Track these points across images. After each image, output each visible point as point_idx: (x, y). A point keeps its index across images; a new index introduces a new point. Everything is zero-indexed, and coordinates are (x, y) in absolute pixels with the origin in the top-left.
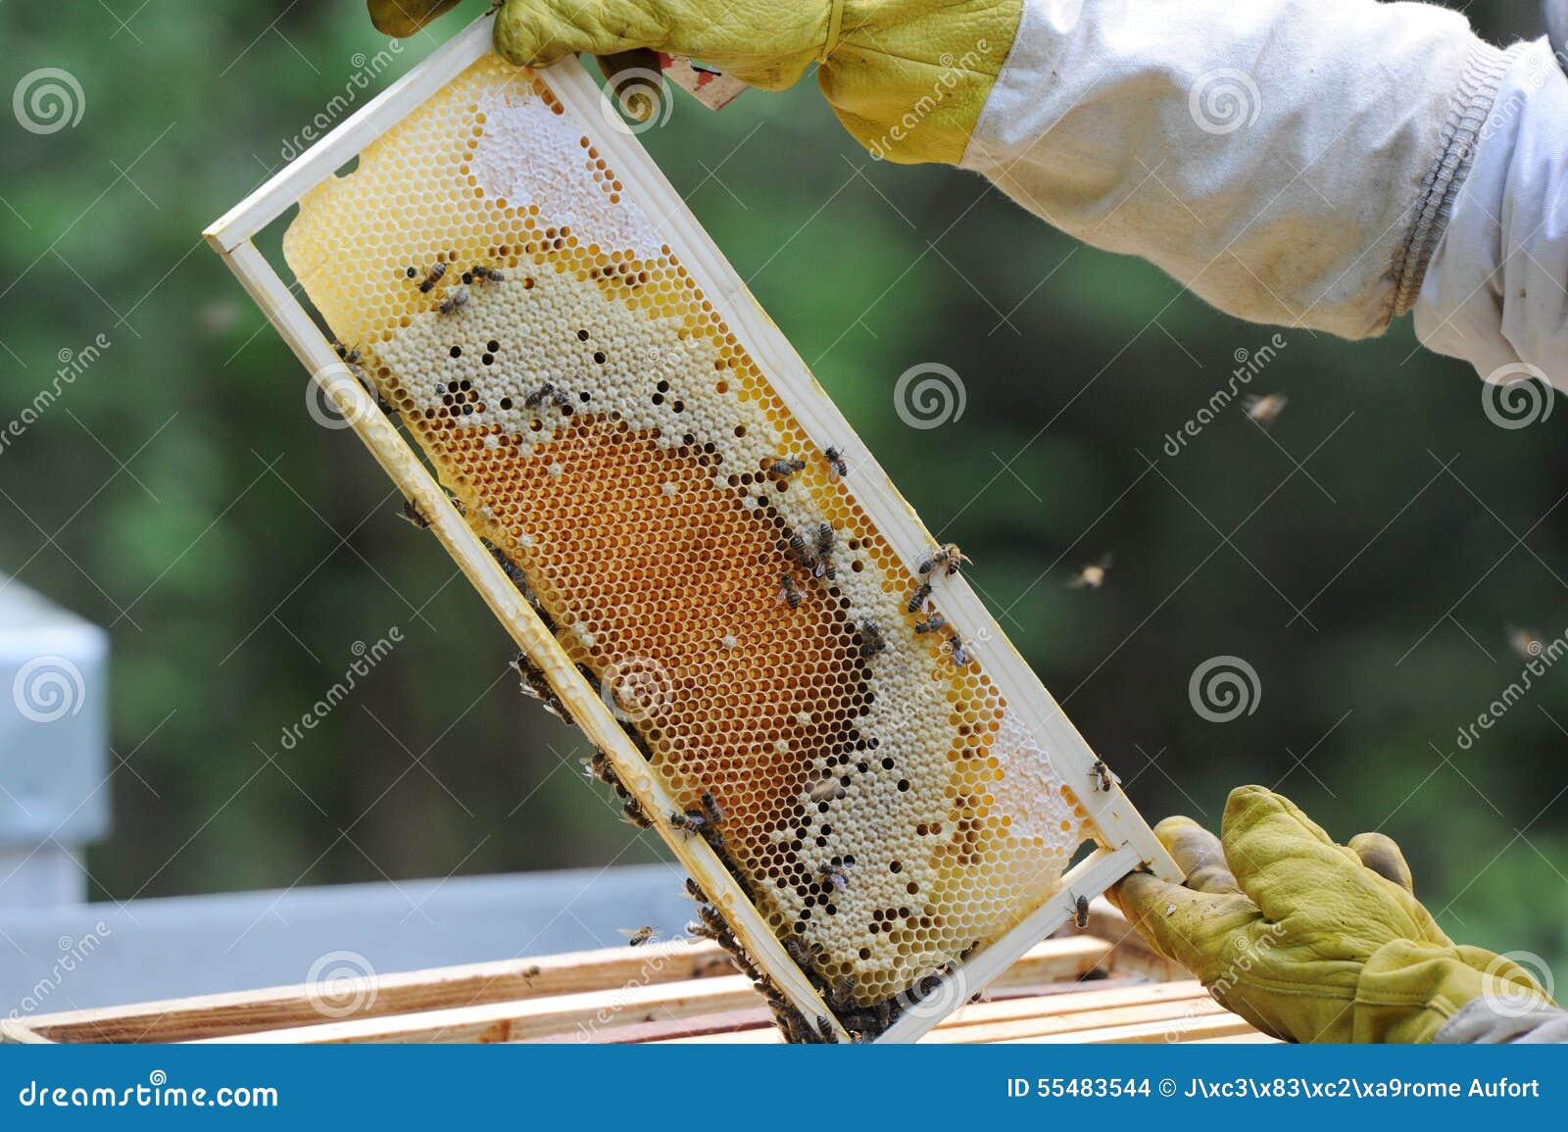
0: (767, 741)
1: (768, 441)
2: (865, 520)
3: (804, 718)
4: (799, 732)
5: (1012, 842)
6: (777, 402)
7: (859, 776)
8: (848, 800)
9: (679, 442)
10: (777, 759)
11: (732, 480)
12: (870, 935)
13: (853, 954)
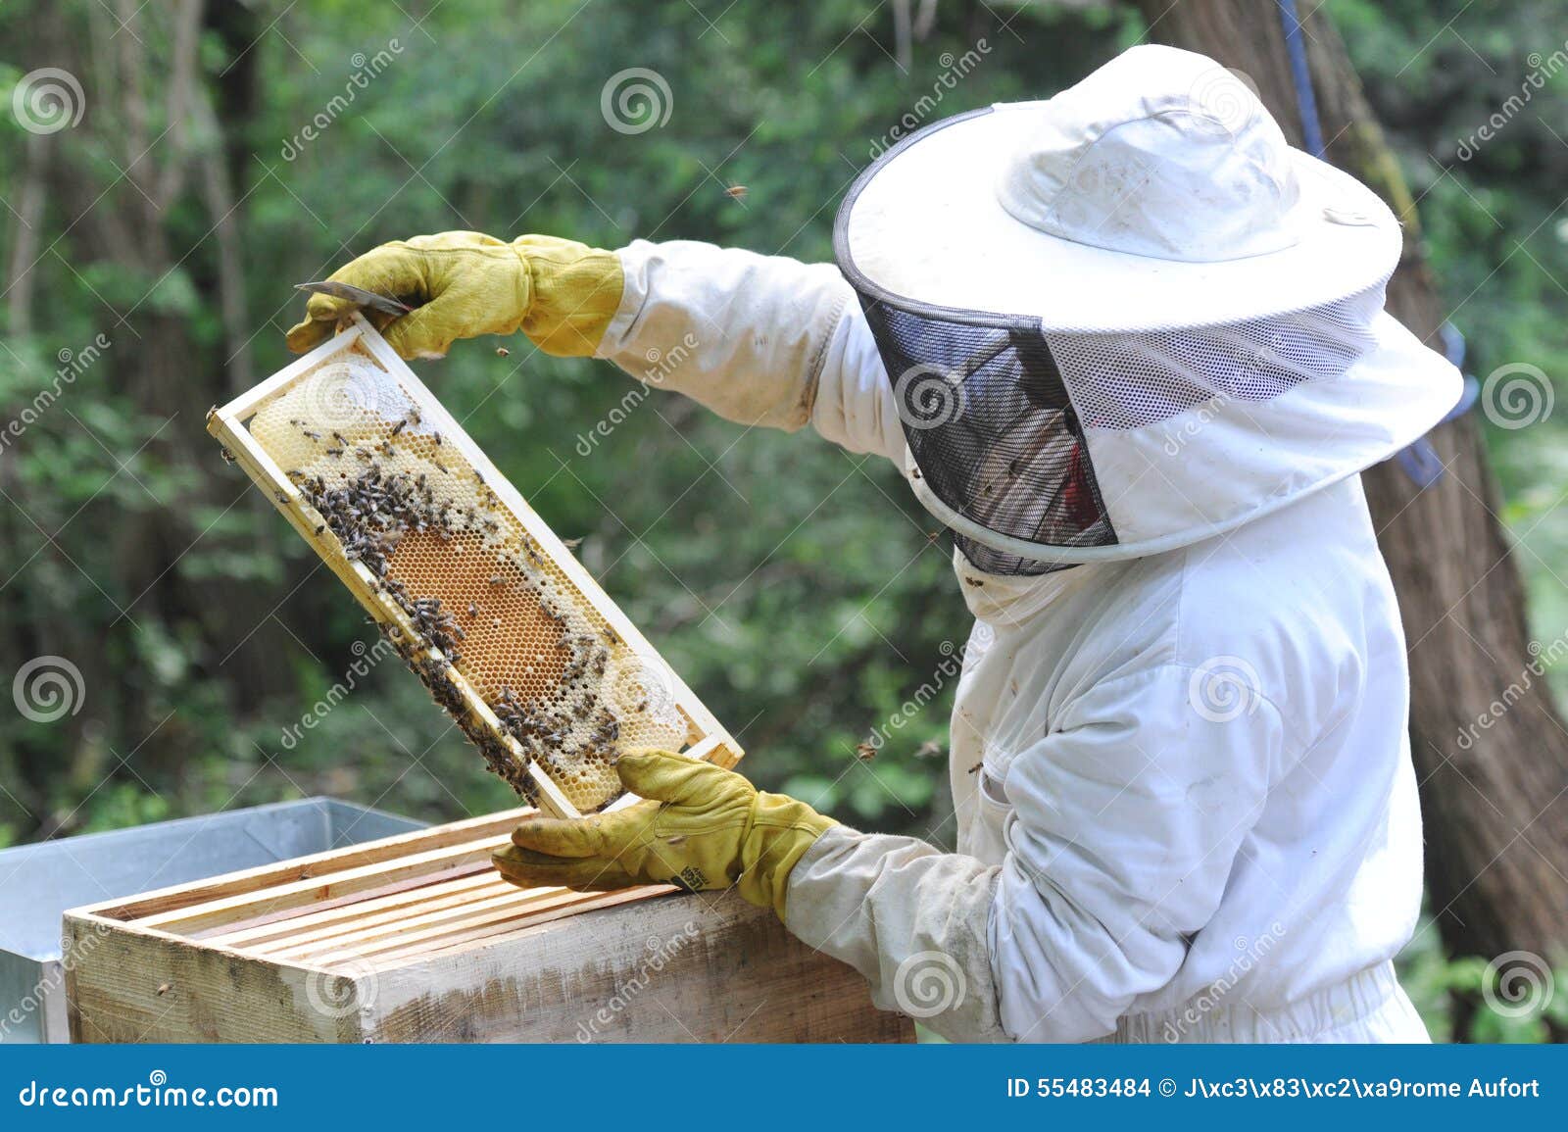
0: (522, 666)
1: (508, 531)
2: (561, 572)
3: (540, 658)
4: (538, 664)
5: (654, 726)
6: (510, 514)
7: (570, 691)
8: (566, 702)
9: (462, 528)
10: (528, 676)
11: (491, 547)
12: (585, 765)
13: (578, 773)
